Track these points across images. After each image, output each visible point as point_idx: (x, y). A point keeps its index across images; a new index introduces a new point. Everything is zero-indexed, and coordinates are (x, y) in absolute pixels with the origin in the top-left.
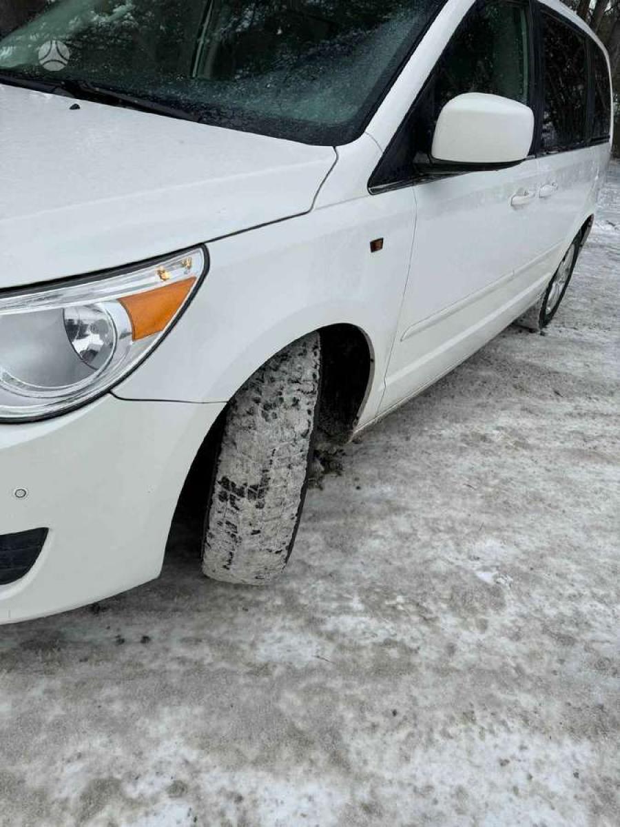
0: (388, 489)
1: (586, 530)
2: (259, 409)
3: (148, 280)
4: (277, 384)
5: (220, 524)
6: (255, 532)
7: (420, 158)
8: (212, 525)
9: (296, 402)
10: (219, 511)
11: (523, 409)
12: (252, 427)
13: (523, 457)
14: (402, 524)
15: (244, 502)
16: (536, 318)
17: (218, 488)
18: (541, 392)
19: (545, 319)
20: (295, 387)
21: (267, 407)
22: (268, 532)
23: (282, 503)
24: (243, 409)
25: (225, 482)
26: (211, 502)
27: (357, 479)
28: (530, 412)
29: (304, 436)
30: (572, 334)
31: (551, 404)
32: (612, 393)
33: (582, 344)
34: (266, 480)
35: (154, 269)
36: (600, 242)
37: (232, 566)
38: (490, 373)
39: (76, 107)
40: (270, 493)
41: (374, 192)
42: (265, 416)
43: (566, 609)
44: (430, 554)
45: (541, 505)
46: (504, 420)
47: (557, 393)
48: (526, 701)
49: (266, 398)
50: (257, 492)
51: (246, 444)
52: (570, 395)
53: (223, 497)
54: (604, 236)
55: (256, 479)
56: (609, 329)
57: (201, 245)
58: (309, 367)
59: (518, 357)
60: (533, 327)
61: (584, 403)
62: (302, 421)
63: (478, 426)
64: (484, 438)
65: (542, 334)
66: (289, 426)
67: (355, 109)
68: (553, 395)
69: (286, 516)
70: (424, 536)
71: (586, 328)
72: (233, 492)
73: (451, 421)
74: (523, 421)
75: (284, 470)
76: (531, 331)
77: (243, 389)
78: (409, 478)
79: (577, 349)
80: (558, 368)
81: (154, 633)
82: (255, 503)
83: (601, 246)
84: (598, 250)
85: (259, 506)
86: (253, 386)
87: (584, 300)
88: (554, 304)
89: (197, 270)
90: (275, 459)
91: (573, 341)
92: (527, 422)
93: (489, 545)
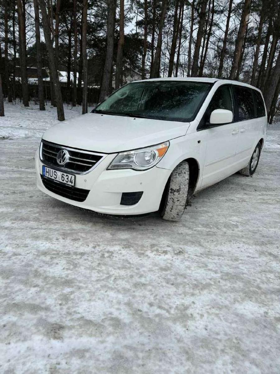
0: (205, 209)
1: (262, 216)
2: (178, 174)
3: (160, 147)
4: (181, 170)
5: (170, 199)
6: (178, 200)
7: (207, 123)
8: (168, 199)
9: (185, 173)
10: (170, 196)
11: (244, 194)
12: (176, 178)
13: (244, 203)
14: (210, 214)
15: (176, 193)
16: (248, 171)
17: (170, 191)
18: (250, 190)
19: (252, 173)
20: (184, 170)
21: (179, 174)
22: (181, 200)
23: (184, 194)
24: (174, 174)
25: (172, 189)
26: (168, 194)
27: (196, 207)
28: (247, 194)
29: (187, 179)
30: (262, 177)
31: (254, 193)
32: (274, 190)
33: (265, 179)
34: (180, 188)
35: (161, 145)
36: (275, 151)
37: (173, 210)
38: (233, 186)
39: (135, 119)
40: (181, 191)
41: (198, 131)
42: (179, 175)
43: (256, 229)
44: (218, 220)
45: (249, 212)
46: (238, 196)
47: (256, 190)
48: (244, 240)
49: (178, 172)
50: (178, 191)
51: (175, 181)
52: (260, 191)
53: (171, 193)
54: (277, 149)
55: (178, 188)
56: (275, 175)
57: (168, 141)
58: (187, 166)
59: (243, 183)
60: (247, 175)
61: (264, 193)
62: (187, 176)
63: (230, 197)
64: (232, 200)
65: (251, 177)
66: (184, 177)
67: (193, 115)
68: (254, 191)
69: (185, 196)
70: (216, 217)
71: (267, 175)
72: (173, 191)
73: (222, 196)
74: (244, 196)
75: (184, 186)
76: (247, 176)
77: (174, 171)
78: (210, 207)
79: (263, 180)
80: (257, 185)
81: (154, 229)
82: (178, 193)
83: (275, 152)
84: (274, 153)
85: (179, 194)
86: (176, 170)
87: (267, 168)
88: (254, 167)
89: (168, 145)
90: (182, 184)
91: (262, 178)
92: (245, 196)
93: (235, 218)
